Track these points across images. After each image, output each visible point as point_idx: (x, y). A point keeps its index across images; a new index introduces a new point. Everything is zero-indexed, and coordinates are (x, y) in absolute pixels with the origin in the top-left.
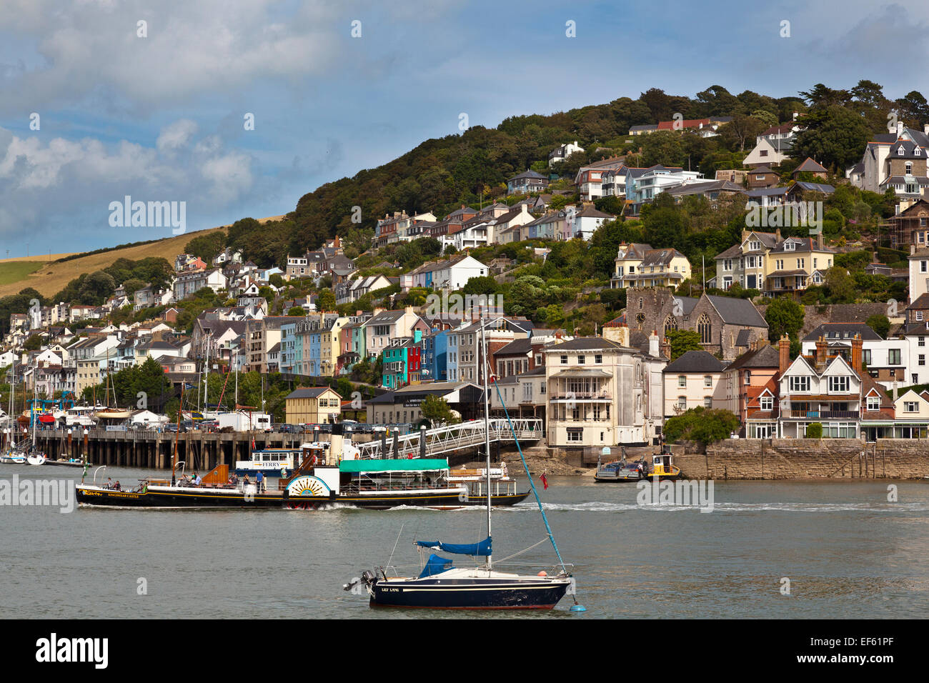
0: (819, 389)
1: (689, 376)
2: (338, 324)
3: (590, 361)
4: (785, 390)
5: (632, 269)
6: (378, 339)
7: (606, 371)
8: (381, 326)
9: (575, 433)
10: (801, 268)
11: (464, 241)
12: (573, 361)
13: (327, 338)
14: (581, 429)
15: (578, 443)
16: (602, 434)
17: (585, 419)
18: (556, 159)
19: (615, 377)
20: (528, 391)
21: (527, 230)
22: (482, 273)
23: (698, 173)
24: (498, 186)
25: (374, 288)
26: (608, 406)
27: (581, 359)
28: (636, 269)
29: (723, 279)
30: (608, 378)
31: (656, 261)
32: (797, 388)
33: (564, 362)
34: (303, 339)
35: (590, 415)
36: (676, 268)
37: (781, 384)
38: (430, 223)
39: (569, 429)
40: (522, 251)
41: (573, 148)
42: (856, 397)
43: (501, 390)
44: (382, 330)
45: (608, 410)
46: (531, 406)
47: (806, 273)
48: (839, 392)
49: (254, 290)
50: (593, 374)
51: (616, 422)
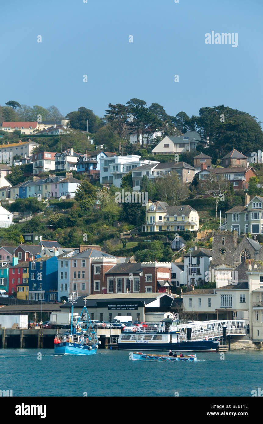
5: (160, 218)
20: (227, 301)
22: (9, 217)
28: (163, 218)
29: (232, 226)
33: (262, 281)
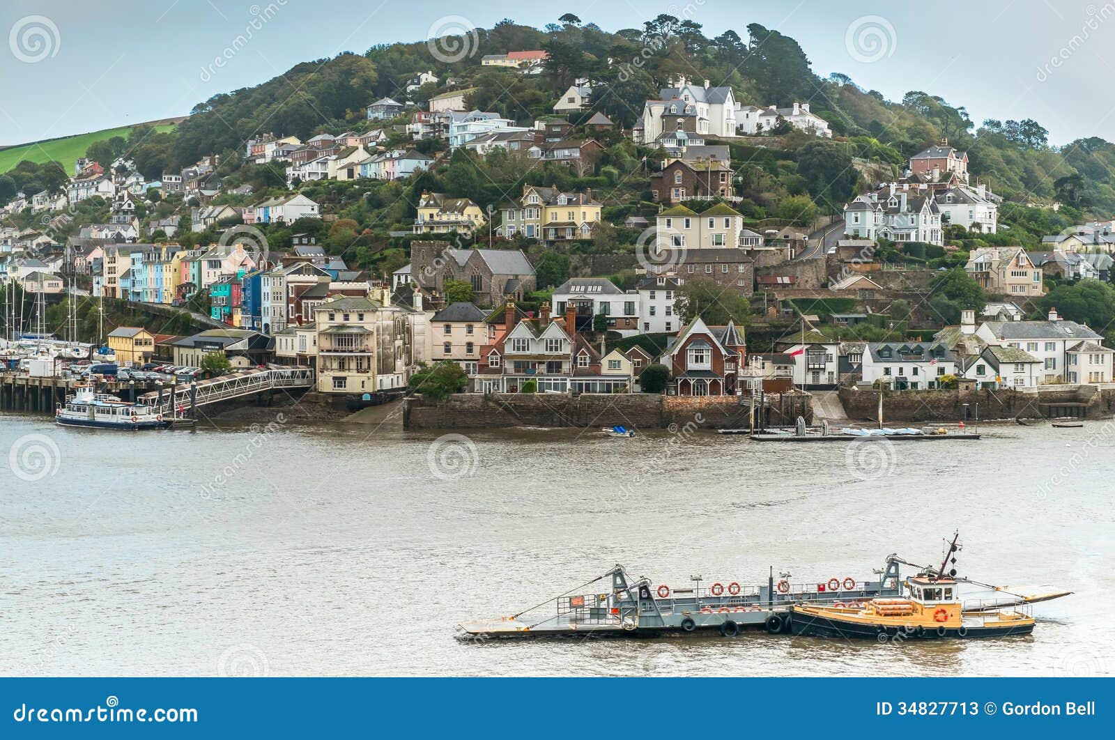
0: (537, 349)
1: (453, 325)
2: (178, 257)
3: (354, 319)
4: (509, 350)
5: (431, 216)
6: (212, 271)
7: (369, 327)
8: (215, 261)
9: (340, 381)
10: (571, 221)
11: (309, 173)
12: (339, 319)
13: (168, 269)
14: (345, 378)
15: (342, 390)
16: (363, 382)
17: (349, 369)
18: (412, 88)
19: (375, 333)
20: (303, 343)
21: (359, 167)
22: (313, 209)
23: (509, 120)
24: (359, 111)
25: (222, 216)
26: (369, 358)
27: (346, 317)
28: (435, 216)
30: (370, 334)
31: (452, 209)
32: (518, 349)
33: (332, 319)
34: (149, 267)
35: (353, 365)
36: (469, 216)
37: (506, 346)
38: (294, 146)
39: (334, 378)
40: (352, 189)
41: (428, 78)
42: (566, 357)
43: (284, 339)
44: (215, 264)
45: (369, 361)
46: (305, 356)
47: (575, 225)
48: (554, 353)
49: (129, 205)
50: (354, 331)
51: (376, 372)
